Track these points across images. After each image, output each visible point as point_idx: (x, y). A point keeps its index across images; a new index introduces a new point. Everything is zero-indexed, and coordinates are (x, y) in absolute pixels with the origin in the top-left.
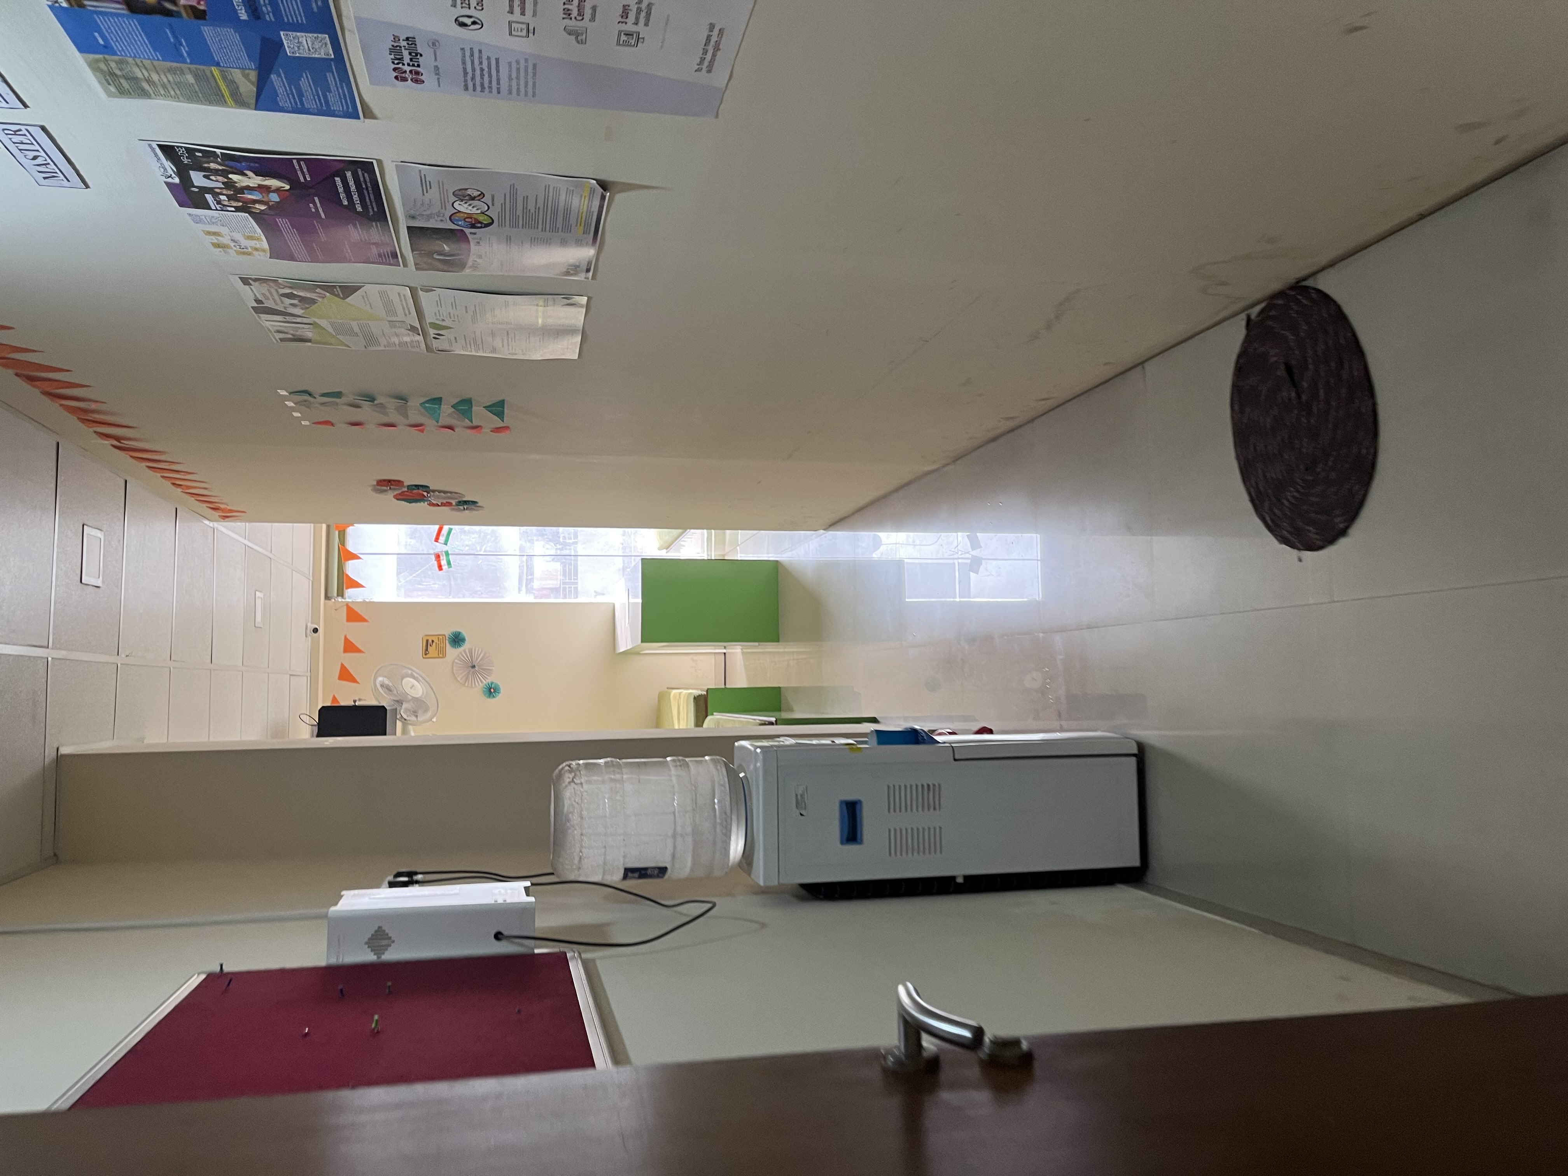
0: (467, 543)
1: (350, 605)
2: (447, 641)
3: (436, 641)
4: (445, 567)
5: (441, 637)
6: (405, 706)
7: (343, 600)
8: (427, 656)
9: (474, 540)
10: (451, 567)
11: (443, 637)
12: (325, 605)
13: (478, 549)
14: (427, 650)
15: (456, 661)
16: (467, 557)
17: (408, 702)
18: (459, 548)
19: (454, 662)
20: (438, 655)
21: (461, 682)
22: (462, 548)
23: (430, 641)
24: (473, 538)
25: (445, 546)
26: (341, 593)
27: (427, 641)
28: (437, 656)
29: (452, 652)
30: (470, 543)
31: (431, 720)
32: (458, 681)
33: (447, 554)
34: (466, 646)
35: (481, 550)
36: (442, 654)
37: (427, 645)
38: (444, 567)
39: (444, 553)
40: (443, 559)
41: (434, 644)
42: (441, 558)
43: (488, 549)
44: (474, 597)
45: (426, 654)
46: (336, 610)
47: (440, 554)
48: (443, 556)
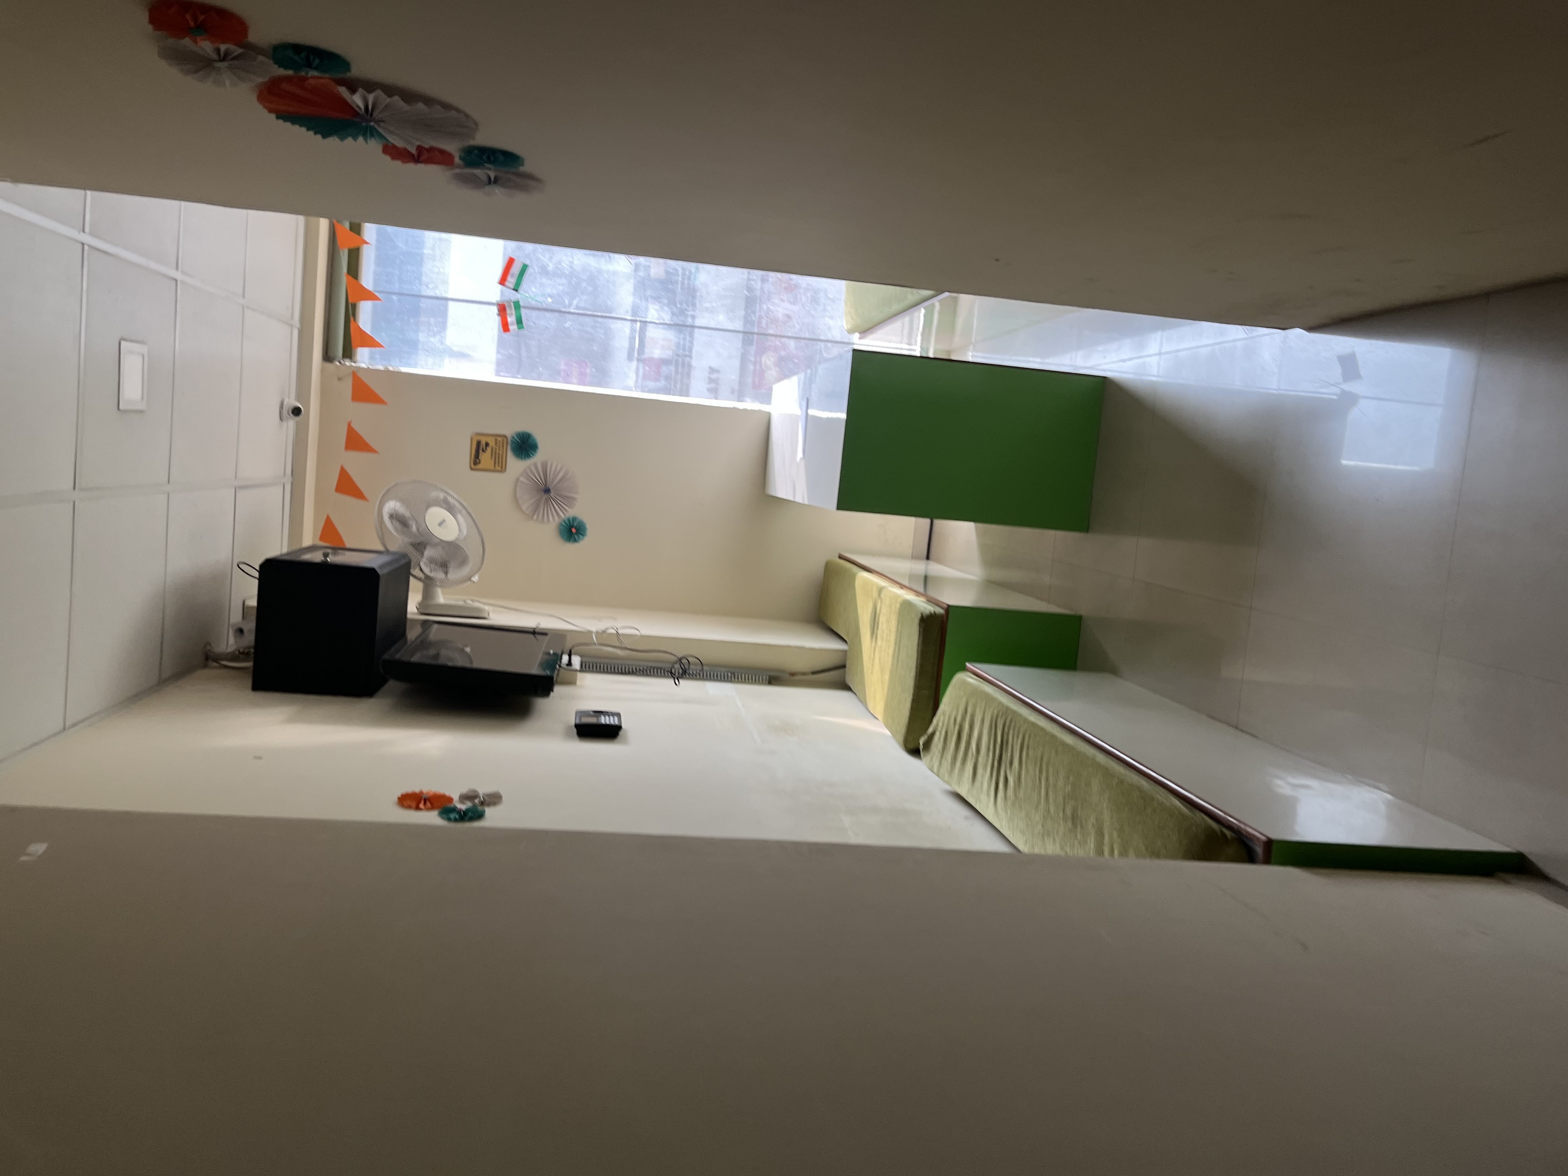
0: (549, 291)
1: (361, 375)
2: (509, 447)
3: (492, 443)
4: (513, 327)
5: (500, 439)
6: (428, 553)
7: (353, 364)
8: (479, 466)
9: (561, 288)
10: (523, 328)
11: (503, 440)
12: (323, 371)
13: (567, 302)
14: (477, 456)
15: (521, 479)
16: (548, 315)
17: (435, 545)
18: (537, 298)
19: (518, 480)
20: (495, 467)
21: (527, 513)
22: (540, 299)
23: (483, 443)
24: (559, 285)
25: (514, 292)
26: (348, 353)
27: (479, 443)
28: (493, 468)
29: (516, 466)
30: (555, 292)
31: (470, 579)
32: (522, 511)
33: (517, 305)
34: (538, 458)
35: (570, 305)
36: (500, 466)
37: (479, 449)
38: (511, 327)
39: (512, 304)
40: (511, 315)
41: (489, 449)
42: (508, 311)
43: (582, 304)
44: (554, 380)
45: (475, 464)
46: (339, 379)
47: (506, 305)
48: (511, 309)
